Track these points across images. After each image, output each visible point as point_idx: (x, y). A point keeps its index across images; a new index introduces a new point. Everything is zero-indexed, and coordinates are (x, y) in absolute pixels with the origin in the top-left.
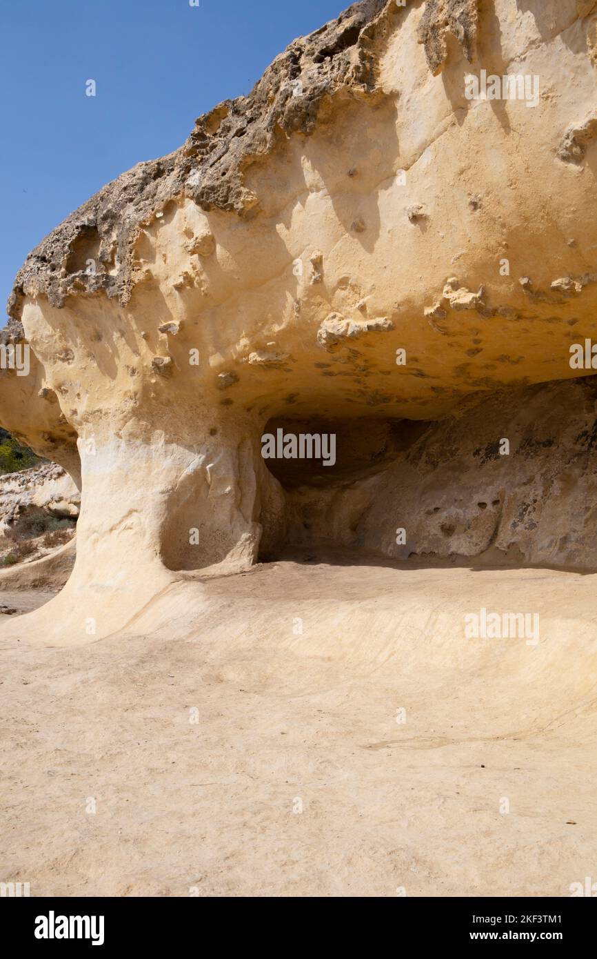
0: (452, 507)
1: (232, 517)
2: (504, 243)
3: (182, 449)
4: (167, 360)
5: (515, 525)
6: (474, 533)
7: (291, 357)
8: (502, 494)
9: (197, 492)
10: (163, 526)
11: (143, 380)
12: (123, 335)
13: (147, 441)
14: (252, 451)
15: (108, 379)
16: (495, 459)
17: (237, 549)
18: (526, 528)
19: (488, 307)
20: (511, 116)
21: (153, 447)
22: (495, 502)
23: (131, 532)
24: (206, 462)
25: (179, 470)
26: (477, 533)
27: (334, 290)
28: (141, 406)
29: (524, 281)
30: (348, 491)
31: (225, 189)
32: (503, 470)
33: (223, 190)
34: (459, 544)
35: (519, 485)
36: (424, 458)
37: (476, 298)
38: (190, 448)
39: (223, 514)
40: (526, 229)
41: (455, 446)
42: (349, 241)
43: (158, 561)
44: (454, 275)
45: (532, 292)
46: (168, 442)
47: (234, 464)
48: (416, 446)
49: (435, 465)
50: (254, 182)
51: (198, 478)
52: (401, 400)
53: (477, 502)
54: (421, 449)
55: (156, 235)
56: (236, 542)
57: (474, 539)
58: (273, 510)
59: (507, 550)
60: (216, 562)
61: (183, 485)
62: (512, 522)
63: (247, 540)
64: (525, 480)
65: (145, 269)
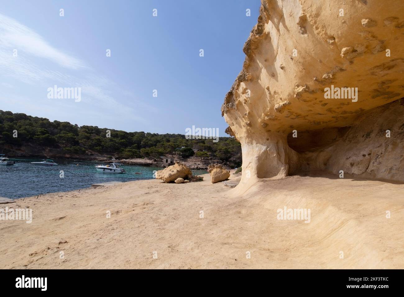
0: (354, 157)
1: (278, 163)
2: (303, 68)
3: (260, 145)
4: (249, 122)
5: (373, 163)
6: (360, 166)
7: (276, 116)
8: (371, 151)
9: (266, 157)
10: (257, 166)
11: (246, 128)
12: (240, 118)
13: (252, 144)
14: (282, 144)
15: (241, 129)
16: (369, 138)
17: (281, 172)
18: (378, 164)
19: (310, 90)
20: (287, 26)
21: (253, 145)
22: (369, 154)
23: (250, 168)
24: (267, 149)
25: (260, 151)
26: (361, 166)
27: (274, 95)
28: (248, 135)
29: (315, 79)
30: (322, 152)
31: (244, 75)
32: (371, 142)
33: (243, 75)
34: (355, 170)
35: (377, 147)
36: (348, 139)
37: (304, 89)
38: (262, 144)
39: (275, 162)
40: (305, 61)
41: (357, 134)
42: (273, 80)
43: (256, 176)
44: (296, 83)
45: (319, 82)
46: (257, 144)
47: (276, 148)
48: (345, 136)
49: (350, 141)
50: (250, 71)
51: (266, 152)
52: (323, 122)
53: (362, 154)
54: (347, 136)
55: (239, 91)
56: (280, 170)
57: (360, 168)
58: (294, 160)
59: (371, 173)
60: (275, 176)
61: (262, 155)
62: (373, 162)
63: (283, 169)
64: (379, 146)
65: (238, 100)
